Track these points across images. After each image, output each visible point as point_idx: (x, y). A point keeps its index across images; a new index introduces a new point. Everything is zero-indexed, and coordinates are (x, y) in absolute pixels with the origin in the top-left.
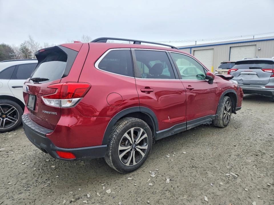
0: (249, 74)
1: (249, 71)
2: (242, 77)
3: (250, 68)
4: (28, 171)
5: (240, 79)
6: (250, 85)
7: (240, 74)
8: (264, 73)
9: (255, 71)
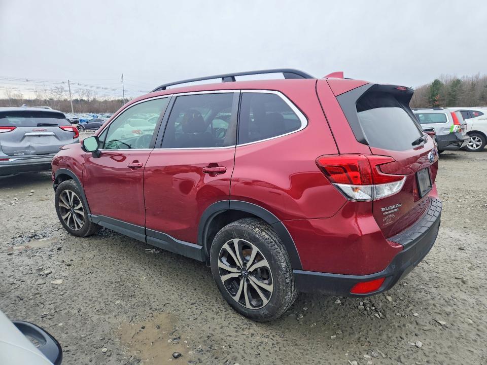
0: (39, 136)
1: (39, 131)
2: (29, 141)
3: (39, 125)
4: (427, 322)
5: (26, 146)
6: (50, 155)
7: (25, 136)
8: (64, 133)
9: (50, 130)
